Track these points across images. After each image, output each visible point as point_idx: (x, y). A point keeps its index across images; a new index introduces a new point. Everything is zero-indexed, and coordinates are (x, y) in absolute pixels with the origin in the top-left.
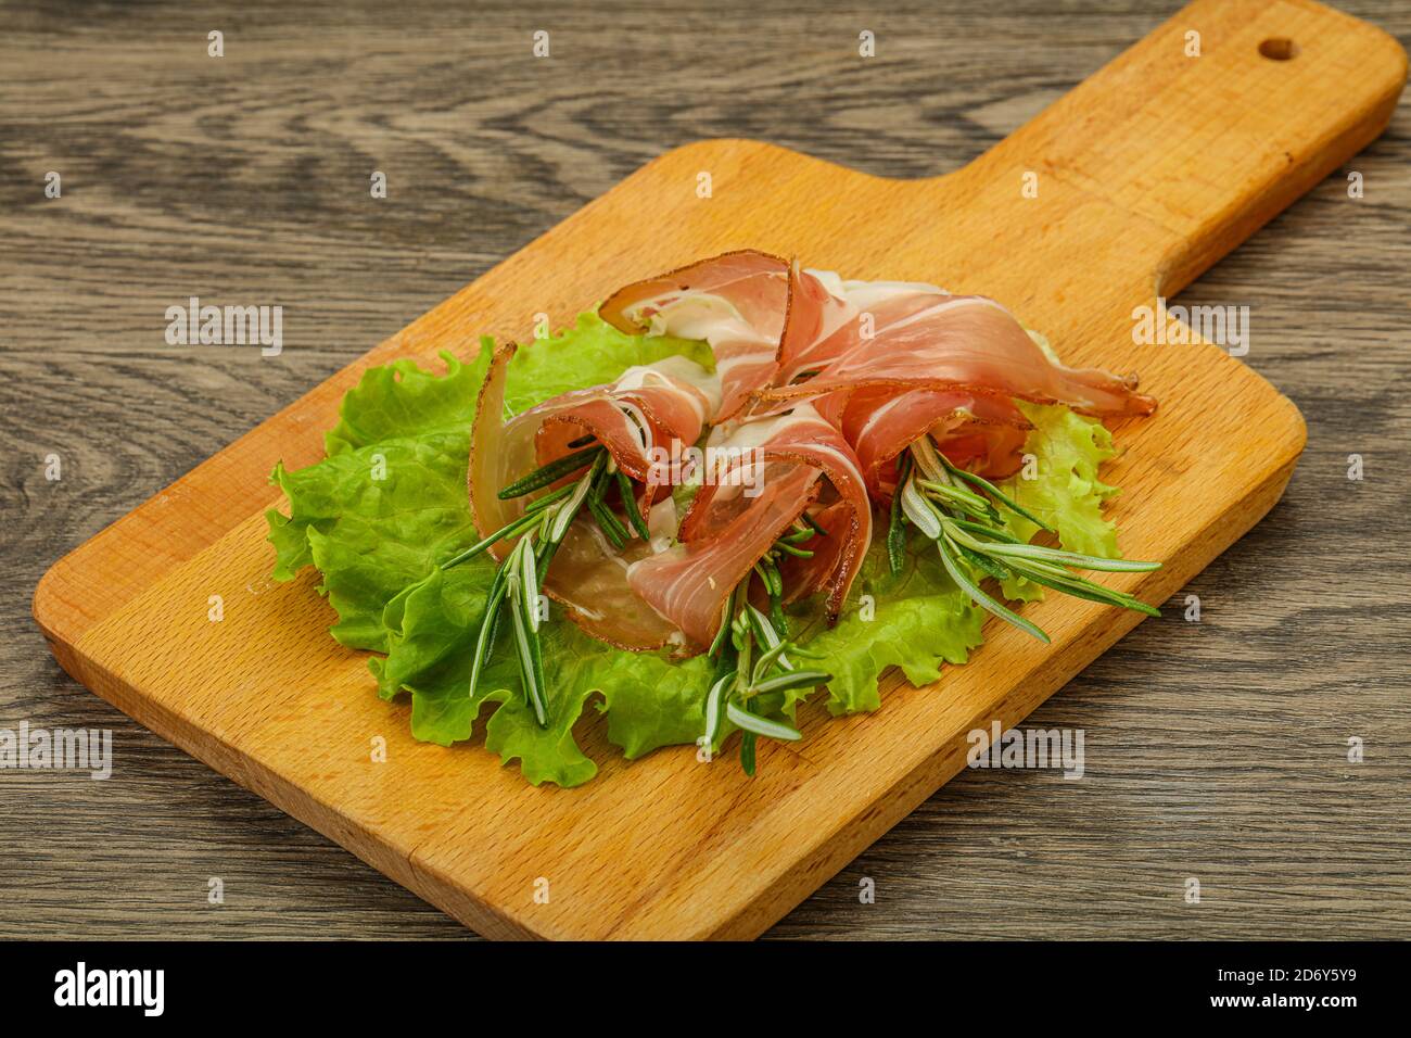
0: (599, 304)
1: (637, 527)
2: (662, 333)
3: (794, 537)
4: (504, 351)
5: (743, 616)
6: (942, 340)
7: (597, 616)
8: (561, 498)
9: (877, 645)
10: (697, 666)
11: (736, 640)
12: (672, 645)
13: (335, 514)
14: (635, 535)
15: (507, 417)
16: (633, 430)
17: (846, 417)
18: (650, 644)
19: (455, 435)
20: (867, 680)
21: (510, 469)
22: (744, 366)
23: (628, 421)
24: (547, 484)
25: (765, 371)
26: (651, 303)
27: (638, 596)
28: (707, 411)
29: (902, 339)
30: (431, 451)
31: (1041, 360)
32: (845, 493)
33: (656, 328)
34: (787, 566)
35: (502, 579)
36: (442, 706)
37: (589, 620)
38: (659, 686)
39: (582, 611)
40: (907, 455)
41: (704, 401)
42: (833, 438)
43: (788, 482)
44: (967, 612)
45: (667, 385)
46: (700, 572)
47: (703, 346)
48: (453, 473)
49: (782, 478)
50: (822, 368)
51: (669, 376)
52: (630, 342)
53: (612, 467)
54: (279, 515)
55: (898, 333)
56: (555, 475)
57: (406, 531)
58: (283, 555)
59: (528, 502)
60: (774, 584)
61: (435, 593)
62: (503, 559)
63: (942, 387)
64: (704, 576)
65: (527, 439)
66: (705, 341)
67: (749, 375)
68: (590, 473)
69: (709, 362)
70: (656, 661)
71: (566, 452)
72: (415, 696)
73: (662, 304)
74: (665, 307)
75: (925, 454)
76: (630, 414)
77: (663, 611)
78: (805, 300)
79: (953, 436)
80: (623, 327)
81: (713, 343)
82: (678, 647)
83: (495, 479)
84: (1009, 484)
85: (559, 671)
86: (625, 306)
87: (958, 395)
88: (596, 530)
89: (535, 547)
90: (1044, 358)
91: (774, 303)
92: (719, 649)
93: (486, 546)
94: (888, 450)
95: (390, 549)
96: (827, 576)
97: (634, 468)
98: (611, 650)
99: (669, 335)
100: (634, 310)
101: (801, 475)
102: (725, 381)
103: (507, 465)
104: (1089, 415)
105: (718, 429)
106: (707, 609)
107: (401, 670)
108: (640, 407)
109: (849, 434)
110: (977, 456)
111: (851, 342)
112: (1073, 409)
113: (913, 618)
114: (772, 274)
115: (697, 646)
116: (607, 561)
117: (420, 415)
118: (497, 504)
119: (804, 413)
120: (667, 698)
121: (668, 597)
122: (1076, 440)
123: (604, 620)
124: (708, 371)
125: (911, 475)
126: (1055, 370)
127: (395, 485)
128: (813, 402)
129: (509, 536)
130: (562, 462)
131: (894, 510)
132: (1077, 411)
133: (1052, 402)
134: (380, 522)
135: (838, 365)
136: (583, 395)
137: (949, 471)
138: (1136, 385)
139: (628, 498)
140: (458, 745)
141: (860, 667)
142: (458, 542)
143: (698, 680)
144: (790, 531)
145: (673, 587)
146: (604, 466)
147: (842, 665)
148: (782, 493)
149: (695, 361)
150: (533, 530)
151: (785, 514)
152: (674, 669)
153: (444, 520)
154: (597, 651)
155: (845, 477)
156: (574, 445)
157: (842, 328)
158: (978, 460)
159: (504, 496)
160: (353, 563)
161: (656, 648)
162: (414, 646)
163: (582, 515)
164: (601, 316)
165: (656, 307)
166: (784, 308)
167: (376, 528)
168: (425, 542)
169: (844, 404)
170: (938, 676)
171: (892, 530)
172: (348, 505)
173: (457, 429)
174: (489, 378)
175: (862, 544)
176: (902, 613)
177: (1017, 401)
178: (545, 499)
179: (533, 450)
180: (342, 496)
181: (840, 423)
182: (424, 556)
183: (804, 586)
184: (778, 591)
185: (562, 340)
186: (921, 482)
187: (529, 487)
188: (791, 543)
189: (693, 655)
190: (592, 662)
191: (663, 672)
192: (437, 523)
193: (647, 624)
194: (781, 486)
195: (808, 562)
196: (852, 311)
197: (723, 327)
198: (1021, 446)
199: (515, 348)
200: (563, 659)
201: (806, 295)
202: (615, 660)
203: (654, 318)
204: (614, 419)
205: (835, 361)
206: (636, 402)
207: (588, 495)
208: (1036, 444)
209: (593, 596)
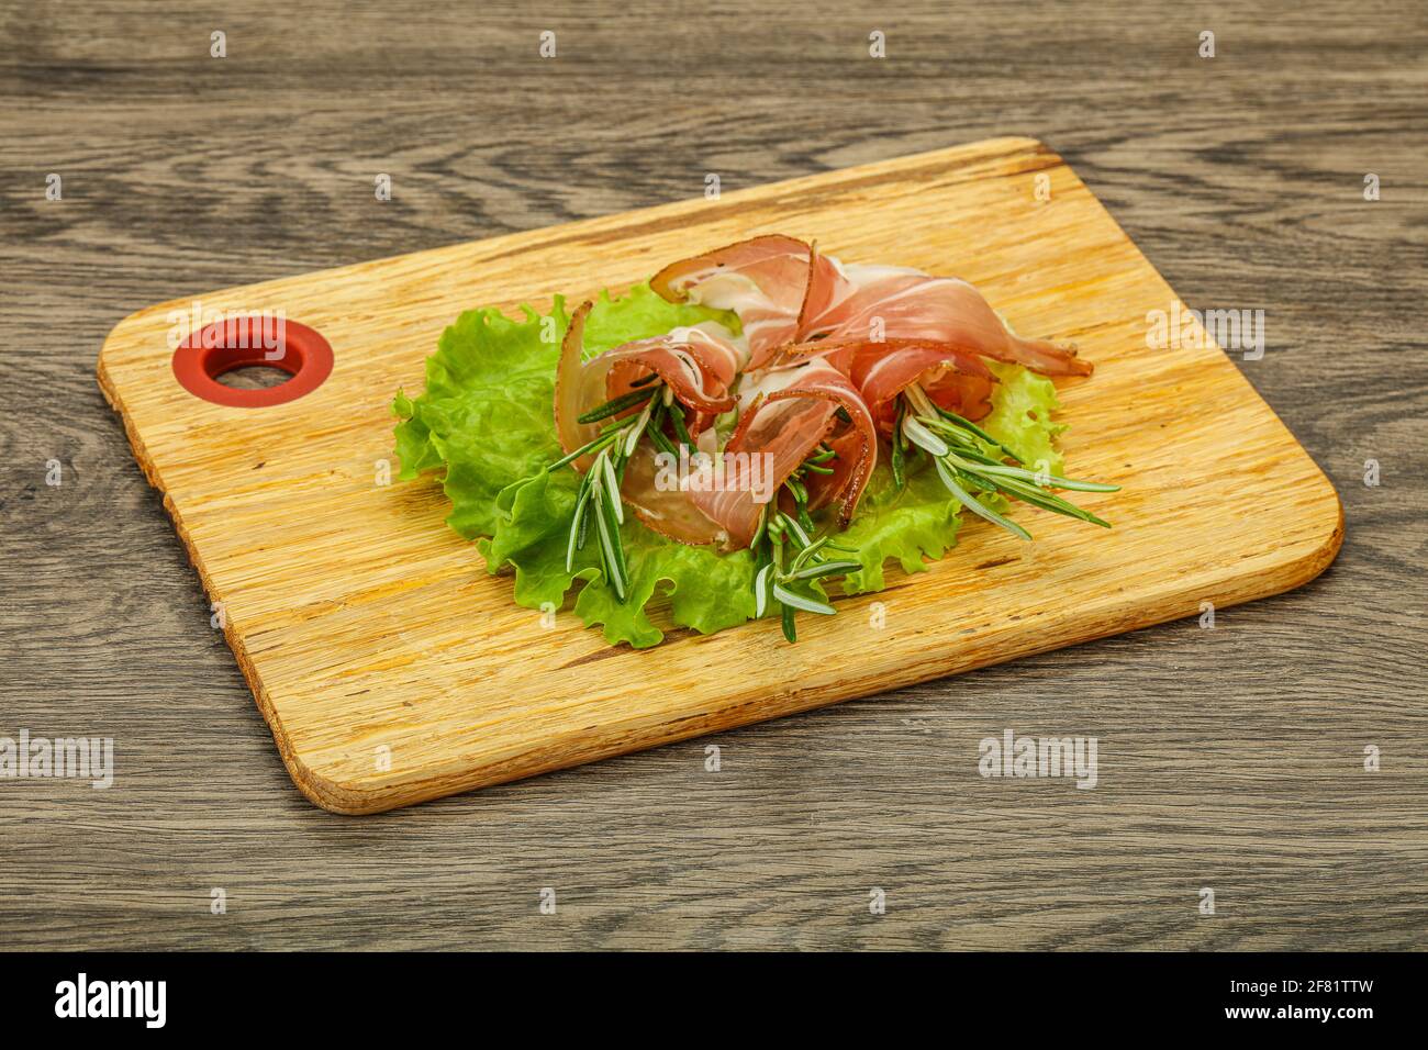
0: (650, 277)
2: (698, 303)
3: (817, 458)
4: (582, 308)
5: (778, 519)
6: (929, 310)
7: (659, 517)
8: (628, 425)
9: (880, 542)
10: (739, 558)
11: (772, 538)
12: (719, 541)
15: (584, 360)
16: (687, 372)
17: (853, 368)
18: (701, 541)
19: (536, 379)
20: (874, 567)
21: (584, 401)
22: (767, 329)
23: (683, 364)
24: (616, 414)
25: (787, 332)
26: (692, 277)
27: (689, 503)
28: (738, 362)
29: (896, 309)
30: (518, 391)
31: (1001, 331)
32: (859, 423)
33: (693, 299)
34: (809, 479)
35: (587, 485)
36: (537, 580)
37: (653, 520)
38: (712, 574)
39: (647, 512)
40: (901, 399)
41: (736, 355)
42: (845, 382)
43: (809, 417)
44: (950, 518)
45: (708, 340)
47: (731, 314)
49: (804, 413)
50: (830, 332)
51: (708, 334)
52: (672, 308)
53: (668, 401)
55: (892, 304)
56: (622, 407)
57: (503, 446)
59: (601, 427)
60: (801, 494)
61: (541, 489)
62: (584, 471)
63: (929, 345)
65: (600, 377)
66: (732, 311)
67: (772, 334)
68: (649, 407)
69: (737, 326)
70: (709, 555)
71: (629, 390)
72: (518, 571)
73: (701, 278)
74: (703, 280)
75: (917, 397)
76: (684, 360)
77: (712, 514)
78: (821, 275)
79: (934, 388)
80: (667, 296)
81: (739, 311)
82: (723, 543)
83: (574, 407)
85: (628, 558)
86: (671, 280)
87: (943, 352)
88: (655, 452)
89: (611, 460)
90: (1004, 328)
91: (791, 281)
92: (756, 546)
93: (569, 461)
94: (887, 392)
95: (490, 459)
96: (841, 490)
97: (690, 399)
98: (669, 544)
99: (703, 306)
100: (678, 283)
101: (821, 410)
102: (752, 340)
103: (582, 397)
104: (1041, 373)
105: (747, 377)
106: (747, 513)
107: (503, 547)
108: (691, 354)
109: (856, 382)
110: (956, 403)
111: (852, 312)
112: (1029, 368)
113: (908, 521)
114: (795, 257)
115: (739, 542)
118: (576, 427)
119: (818, 364)
120: (718, 584)
121: (716, 504)
122: (1031, 392)
123: (664, 520)
124: (736, 333)
125: (907, 411)
126: (1013, 339)
127: (492, 412)
128: (825, 357)
129: (590, 452)
130: (626, 398)
131: (895, 441)
132: (1032, 370)
133: (1013, 362)
134: (481, 440)
135: (844, 328)
136: (646, 345)
137: (939, 412)
138: (1075, 353)
139: (679, 427)
141: (869, 557)
142: (549, 455)
143: (742, 570)
144: (815, 453)
145: (719, 495)
146: (661, 400)
148: (805, 425)
149: (725, 325)
150: (609, 448)
151: (807, 441)
152: (721, 562)
153: (532, 439)
154: (659, 545)
156: (634, 385)
157: (846, 302)
158: (956, 405)
159: (583, 421)
160: (467, 460)
161: (707, 543)
162: (518, 529)
163: (644, 436)
164: (652, 288)
165: (696, 281)
167: (478, 443)
168: (517, 454)
169: (852, 357)
172: (457, 424)
174: (571, 328)
175: (869, 466)
176: (899, 517)
177: (986, 360)
178: (615, 425)
179: (604, 387)
180: (450, 421)
181: (848, 373)
182: (519, 464)
183: (823, 496)
184: (805, 499)
185: (619, 304)
187: (601, 415)
188: (814, 463)
189: (737, 549)
190: (655, 552)
191: (714, 562)
192: (527, 440)
193: (698, 524)
194: (803, 420)
195: (827, 478)
196: (854, 289)
197: (747, 298)
198: (988, 397)
199: (591, 305)
200: (631, 549)
201: (823, 273)
202: (676, 552)
203: (691, 291)
204: (672, 362)
205: (840, 325)
206: (689, 351)
207: (648, 424)
208: (1000, 395)
209: (654, 501)
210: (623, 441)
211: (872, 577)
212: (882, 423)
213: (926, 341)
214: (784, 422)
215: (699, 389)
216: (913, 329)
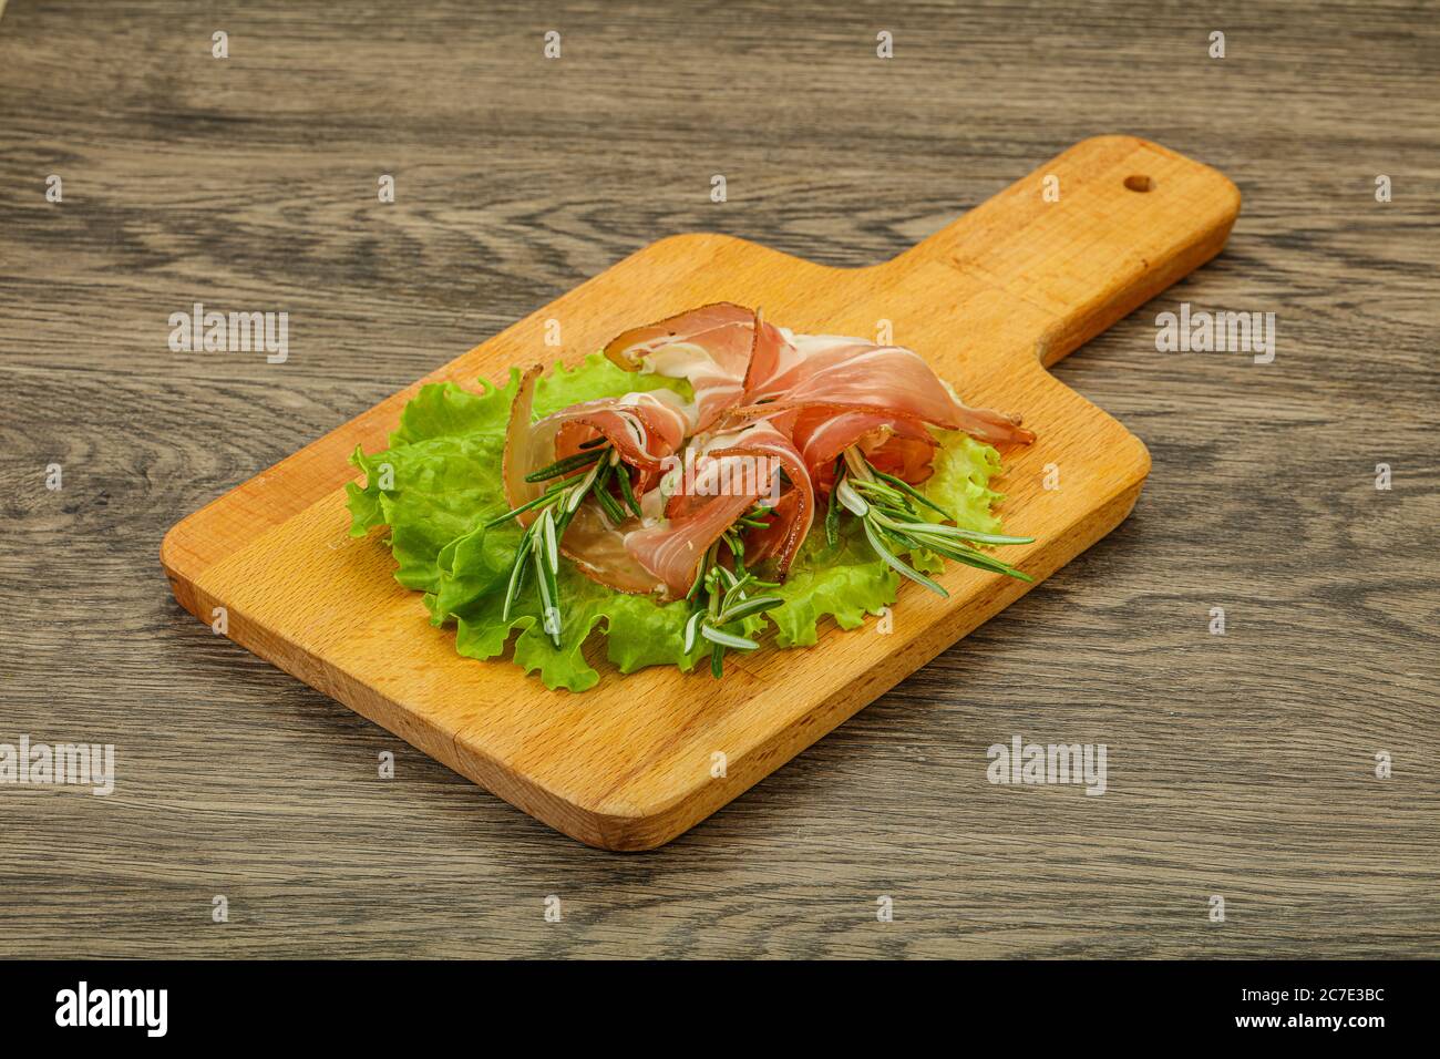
0: (604, 345)
1: (632, 507)
2: (652, 371)
3: (753, 513)
4: (534, 370)
5: (715, 572)
6: (872, 377)
7: (601, 570)
8: (571, 485)
9: (815, 599)
10: (677, 607)
11: (708, 587)
12: (658, 592)
13: (399, 488)
14: (631, 514)
15: (534, 421)
16: (632, 433)
17: (796, 431)
18: (641, 591)
19: (493, 436)
20: (807, 622)
21: (534, 460)
22: (714, 395)
23: (630, 426)
24: (563, 473)
25: (734, 398)
26: (644, 346)
27: (632, 558)
28: (687, 427)
29: (840, 376)
30: (473, 447)
31: (947, 400)
32: (795, 480)
33: (648, 367)
34: (746, 534)
35: (528, 539)
36: (480, 632)
37: (594, 572)
38: (648, 621)
39: (589, 566)
40: (841, 460)
41: (685, 420)
42: (785, 443)
44: (885, 577)
45: (657, 404)
46: (681, 539)
47: (684, 381)
48: (490, 464)
50: (777, 396)
51: (659, 400)
52: (626, 376)
53: (615, 460)
54: (358, 488)
55: (837, 371)
56: (569, 467)
57: (453, 504)
58: (358, 517)
59: (548, 486)
60: (738, 548)
61: (478, 543)
62: (528, 526)
63: (870, 410)
64: (685, 541)
65: (548, 438)
66: (685, 379)
67: (720, 399)
68: (596, 468)
69: (689, 393)
70: (645, 602)
71: (578, 451)
72: (461, 623)
73: (654, 347)
74: (656, 350)
75: (855, 460)
76: (630, 420)
77: (652, 570)
78: (766, 343)
79: (877, 452)
80: (622, 364)
81: (691, 379)
82: (661, 594)
83: (523, 468)
84: (920, 488)
86: (624, 348)
87: (883, 416)
88: (599, 510)
89: (554, 517)
90: (950, 398)
91: (741, 349)
92: (693, 596)
93: (513, 516)
94: (827, 455)
95: (440, 517)
96: (778, 546)
97: (633, 458)
98: (611, 596)
99: (657, 374)
100: (630, 352)
102: (701, 405)
103: (532, 457)
104: (983, 440)
105: (695, 440)
106: (686, 565)
107: (447, 602)
108: (638, 416)
109: (798, 444)
110: (897, 466)
111: (800, 379)
112: (971, 436)
113: (844, 579)
114: (742, 324)
115: (677, 594)
116: (608, 533)
117: (462, 424)
118: (524, 487)
119: (762, 426)
120: (654, 628)
121: (656, 557)
122: (972, 458)
123: (606, 572)
124: (687, 401)
125: (845, 474)
126: (959, 408)
127: (446, 470)
128: (770, 420)
129: (533, 509)
130: (575, 459)
131: (831, 502)
132: (974, 437)
133: (956, 429)
134: (433, 497)
135: (789, 394)
136: (594, 407)
137: (875, 474)
138: (1020, 423)
139: (625, 486)
140: (493, 660)
141: (803, 613)
142: (493, 513)
143: (677, 615)
144: (750, 509)
145: (660, 550)
146: (607, 461)
147: (788, 610)
149: (678, 393)
150: (553, 504)
152: (659, 610)
153: (482, 498)
154: (600, 596)
155: (796, 470)
156: (583, 446)
157: (793, 370)
158: (899, 469)
159: (531, 480)
160: (414, 523)
161: (647, 593)
162: (460, 585)
163: (589, 497)
164: (605, 355)
165: (649, 350)
166: (749, 353)
167: (430, 500)
168: (468, 513)
169: (795, 420)
170: (862, 622)
171: (829, 515)
173: (494, 432)
174: (521, 390)
175: (806, 522)
176: (835, 576)
177: (928, 425)
178: (561, 484)
179: (553, 448)
180: (404, 475)
181: (791, 435)
182: (467, 522)
183: (761, 552)
184: (741, 552)
185: (573, 375)
186: (853, 480)
187: (548, 475)
188: (753, 519)
189: (674, 600)
190: (596, 602)
191: (651, 610)
192: (477, 500)
193: (638, 577)
195: (765, 533)
196: (801, 357)
197: (700, 365)
198: (930, 461)
199: (542, 368)
200: (573, 602)
201: (768, 339)
202: (614, 600)
203: (645, 358)
204: (619, 423)
205: (786, 391)
206: (635, 412)
207: (594, 483)
208: (942, 461)
209: (598, 556)
210: (568, 498)
211: (805, 631)
212: (822, 485)
213: (868, 406)
215: (642, 448)
216: (855, 395)
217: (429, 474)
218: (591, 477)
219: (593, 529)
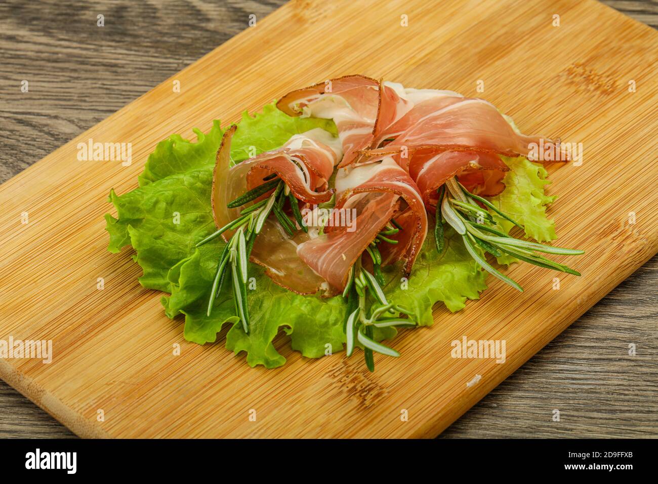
0: (276, 101)
1: (301, 224)
2: (309, 116)
3: (387, 232)
4: (230, 130)
5: (362, 276)
6: (460, 123)
7: (281, 274)
8: (260, 207)
9: (430, 291)
10: (336, 302)
11: (358, 291)
12: (322, 290)
13: (141, 216)
14: (299, 228)
15: (232, 166)
16: (300, 174)
17: (410, 166)
18: (310, 291)
19: (205, 171)
20: (426, 309)
21: (233, 192)
22: (354, 135)
23: (297, 168)
24: (253, 200)
25: (366, 138)
26: (304, 100)
27: (303, 262)
28: (335, 160)
29: (438, 122)
30: (192, 180)
31: (510, 133)
32: (413, 207)
33: (306, 113)
34: (382, 247)
35: (227, 252)
36: (199, 323)
37: (278, 276)
38: (317, 316)
39: (274, 271)
40: (444, 188)
41: (334, 155)
42: (405, 177)
43: (382, 201)
44: (478, 273)
45: (315, 147)
46: (337, 250)
47: (330, 122)
48: (204, 193)
49: (379, 198)
50: (398, 136)
51: (315, 141)
52: (292, 120)
53: (287, 191)
54: (112, 218)
56: (257, 195)
57: (179, 226)
58: (114, 237)
59: (242, 209)
60: (377, 258)
61: (196, 264)
63: (461, 149)
64: (339, 253)
65: (242, 176)
66: (332, 120)
67: (357, 140)
68: (274, 194)
69: (334, 131)
70: (315, 301)
71: (262, 182)
72: (187, 317)
74: (311, 103)
75: (453, 185)
76: (298, 164)
77: (317, 271)
78: (387, 100)
80: (289, 112)
81: (336, 121)
82: (325, 291)
83: (224, 196)
84: (496, 199)
85: (262, 303)
86: (289, 103)
87: (470, 154)
88: (278, 225)
89: (245, 235)
90: (512, 130)
91: (369, 101)
92: (347, 294)
93: (220, 234)
94: (434, 184)
95: (170, 236)
96: (404, 252)
97: (301, 195)
99: (313, 117)
100: (294, 104)
101: (388, 198)
102: (344, 144)
103: (231, 190)
104: (536, 162)
105: (341, 170)
106: (340, 271)
107: (177, 304)
108: (303, 160)
109: (413, 174)
110: (479, 184)
111: (411, 123)
113: (450, 275)
114: (369, 87)
115: (336, 290)
116: (285, 242)
117: (186, 164)
118: (226, 211)
119: (388, 163)
120: (322, 323)
121: (320, 264)
122: (529, 175)
123: (285, 275)
124: (334, 136)
125: (445, 196)
126: (518, 137)
127: (174, 200)
128: (393, 157)
129: (232, 228)
130: (260, 188)
131: (437, 216)
133: (518, 155)
134: (166, 221)
135: (404, 136)
136: (272, 153)
137: (466, 195)
139: (295, 208)
140: (208, 345)
141: (423, 302)
142: (206, 232)
143: (338, 312)
144: (385, 229)
145: (322, 259)
146: (282, 190)
147: (413, 301)
148: (379, 207)
149: (326, 130)
150: (244, 226)
151: (381, 219)
152: (324, 306)
153: (198, 220)
154: (282, 292)
155: (414, 200)
156: (265, 179)
157: (406, 115)
158: (480, 186)
159: (231, 206)
160: (153, 245)
161: (314, 293)
162: (185, 291)
163: (271, 216)
164: (277, 107)
165: (307, 103)
166: (377, 107)
167: (163, 224)
168: (188, 231)
169: (410, 158)
170: (463, 306)
171: (437, 227)
172: (149, 211)
173: (205, 168)
174: (222, 145)
175: (423, 236)
176: (443, 272)
177: (500, 156)
178: (251, 208)
179: (245, 182)
180: (145, 207)
181: (408, 168)
182: (189, 239)
183: (391, 257)
184: (379, 261)
185: (255, 119)
186: (452, 200)
187: (243, 202)
188: (385, 236)
189: (334, 296)
190: (280, 298)
191: (318, 307)
192: (195, 221)
193: (308, 278)
194: (378, 203)
195: (394, 245)
196: (411, 106)
197: (342, 113)
198: (502, 179)
199: (236, 127)
200: (264, 296)
202: (293, 299)
203: (305, 108)
204: (290, 166)
205: (403, 132)
206: (301, 157)
207: (273, 206)
208: (510, 178)
209: (280, 262)
210: (256, 218)
211: (425, 315)
213: (459, 146)
214: (366, 204)
215: (307, 186)
216: (451, 138)
217: (163, 205)
218: (271, 202)
219: (274, 239)
